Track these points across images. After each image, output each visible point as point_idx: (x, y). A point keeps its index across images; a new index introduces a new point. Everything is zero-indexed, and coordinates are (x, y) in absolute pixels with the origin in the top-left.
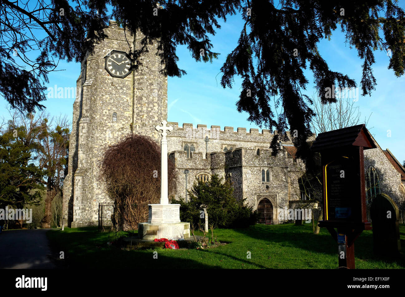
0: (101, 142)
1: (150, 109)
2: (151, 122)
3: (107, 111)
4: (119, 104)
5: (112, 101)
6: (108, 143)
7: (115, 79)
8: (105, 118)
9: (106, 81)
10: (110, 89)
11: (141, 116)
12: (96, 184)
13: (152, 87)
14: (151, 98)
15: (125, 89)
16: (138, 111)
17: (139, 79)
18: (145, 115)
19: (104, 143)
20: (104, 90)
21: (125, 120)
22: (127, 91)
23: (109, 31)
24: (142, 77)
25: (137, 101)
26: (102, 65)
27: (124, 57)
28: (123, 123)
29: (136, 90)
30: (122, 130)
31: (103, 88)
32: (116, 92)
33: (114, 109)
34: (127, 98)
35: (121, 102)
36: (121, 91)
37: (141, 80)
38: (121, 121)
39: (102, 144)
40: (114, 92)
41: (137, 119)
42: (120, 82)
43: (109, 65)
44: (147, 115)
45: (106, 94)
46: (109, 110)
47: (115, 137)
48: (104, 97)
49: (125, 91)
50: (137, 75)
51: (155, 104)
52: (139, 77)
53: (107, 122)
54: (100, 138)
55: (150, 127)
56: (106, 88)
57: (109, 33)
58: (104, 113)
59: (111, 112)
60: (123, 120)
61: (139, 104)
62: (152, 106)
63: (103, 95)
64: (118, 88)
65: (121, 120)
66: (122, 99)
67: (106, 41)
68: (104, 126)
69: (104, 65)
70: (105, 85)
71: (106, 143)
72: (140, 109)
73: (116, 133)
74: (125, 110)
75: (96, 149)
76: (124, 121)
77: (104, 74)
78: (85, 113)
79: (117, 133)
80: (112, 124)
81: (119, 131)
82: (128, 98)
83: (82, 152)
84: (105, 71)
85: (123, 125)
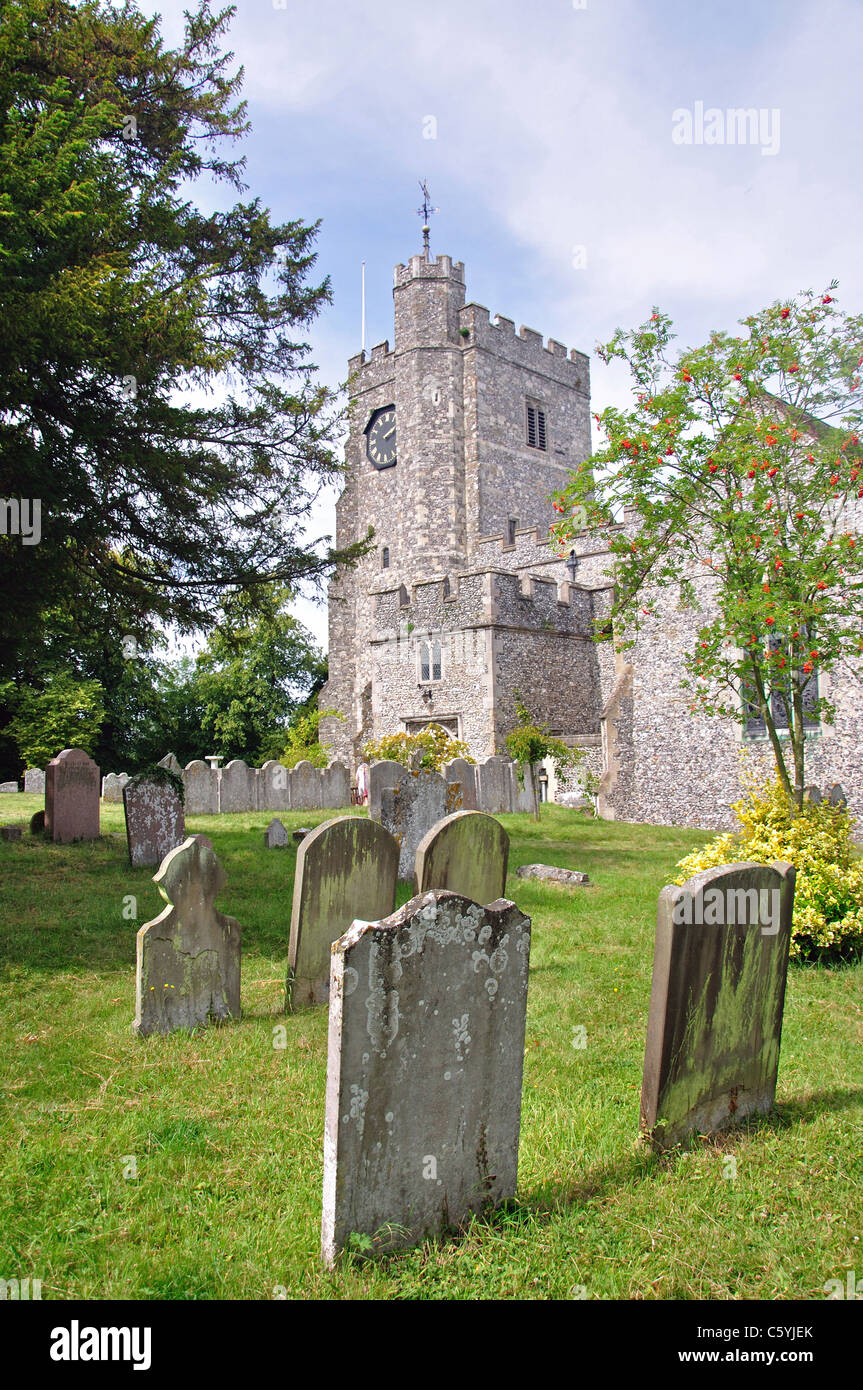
1: (408, 524)
2: (410, 553)
4: (391, 527)
8: (370, 566)
9: (370, 484)
10: (377, 498)
13: (411, 468)
14: (409, 496)
20: (367, 505)
26: (364, 452)
31: (366, 501)
43: (373, 447)
45: (371, 513)
51: (418, 507)
54: (363, 612)
56: (370, 500)
68: (368, 583)
69: (366, 450)
70: (369, 492)
77: (367, 471)
84: (369, 463)
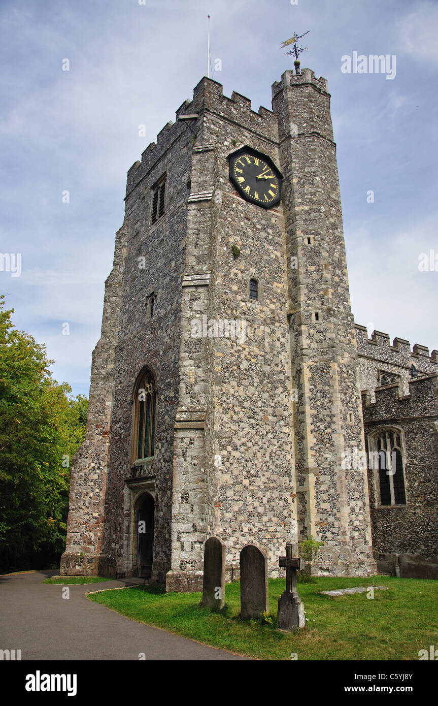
0: (229, 344)
3: (239, 273)
4: (261, 262)
5: (248, 251)
6: (244, 349)
7: (251, 207)
8: (235, 288)
9: (234, 206)
10: (242, 223)
11: (322, 293)
12: (220, 458)
15: (270, 231)
16: (310, 281)
17: (307, 213)
18: (331, 291)
19: (235, 348)
20: (230, 222)
21: (274, 300)
22: (276, 238)
23: (236, 109)
24: (313, 207)
25: (305, 259)
26: (223, 170)
27: (266, 167)
28: (272, 307)
29: (302, 235)
30: (273, 324)
31: (229, 219)
32: (254, 233)
33: (252, 270)
34: (275, 252)
35: (265, 257)
36: (263, 234)
37: (312, 215)
38: (268, 301)
39: (232, 351)
40: (250, 233)
41: (310, 299)
42: (261, 215)
43: (240, 175)
44: (332, 291)
45: (235, 234)
46: (242, 272)
47: (259, 336)
48: (231, 240)
49: (271, 237)
50: (301, 204)
52: (307, 208)
53: (239, 298)
55: (343, 319)
56: (234, 220)
57: (235, 112)
58: (232, 276)
59: (246, 277)
60: (271, 300)
61: (312, 264)
62: (340, 273)
63: (228, 235)
64: (258, 226)
65: (267, 298)
66: (267, 252)
67: (230, 126)
68: (233, 304)
69: (227, 170)
70: (233, 213)
71: (241, 349)
72: (316, 275)
73: (259, 327)
74: (273, 279)
75: (219, 361)
76: (273, 303)
77: (227, 190)
78: (194, 264)
79: (262, 328)
80: (249, 304)
81: (265, 323)
82: (279, 254)
83: (192, 362)
84: (231, 184)
85: (273, 312)
